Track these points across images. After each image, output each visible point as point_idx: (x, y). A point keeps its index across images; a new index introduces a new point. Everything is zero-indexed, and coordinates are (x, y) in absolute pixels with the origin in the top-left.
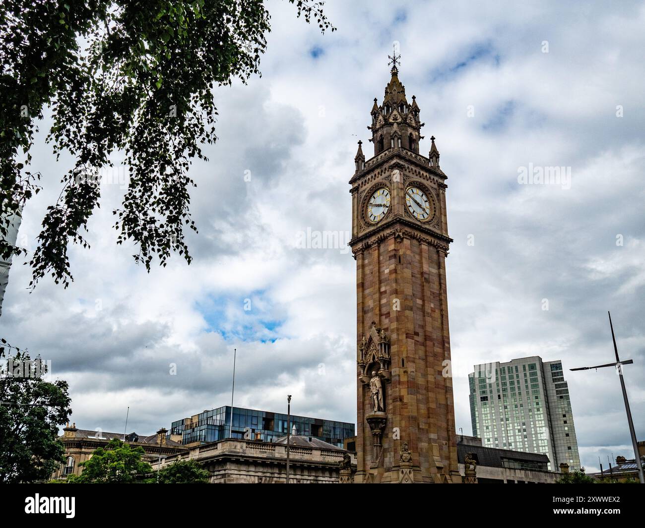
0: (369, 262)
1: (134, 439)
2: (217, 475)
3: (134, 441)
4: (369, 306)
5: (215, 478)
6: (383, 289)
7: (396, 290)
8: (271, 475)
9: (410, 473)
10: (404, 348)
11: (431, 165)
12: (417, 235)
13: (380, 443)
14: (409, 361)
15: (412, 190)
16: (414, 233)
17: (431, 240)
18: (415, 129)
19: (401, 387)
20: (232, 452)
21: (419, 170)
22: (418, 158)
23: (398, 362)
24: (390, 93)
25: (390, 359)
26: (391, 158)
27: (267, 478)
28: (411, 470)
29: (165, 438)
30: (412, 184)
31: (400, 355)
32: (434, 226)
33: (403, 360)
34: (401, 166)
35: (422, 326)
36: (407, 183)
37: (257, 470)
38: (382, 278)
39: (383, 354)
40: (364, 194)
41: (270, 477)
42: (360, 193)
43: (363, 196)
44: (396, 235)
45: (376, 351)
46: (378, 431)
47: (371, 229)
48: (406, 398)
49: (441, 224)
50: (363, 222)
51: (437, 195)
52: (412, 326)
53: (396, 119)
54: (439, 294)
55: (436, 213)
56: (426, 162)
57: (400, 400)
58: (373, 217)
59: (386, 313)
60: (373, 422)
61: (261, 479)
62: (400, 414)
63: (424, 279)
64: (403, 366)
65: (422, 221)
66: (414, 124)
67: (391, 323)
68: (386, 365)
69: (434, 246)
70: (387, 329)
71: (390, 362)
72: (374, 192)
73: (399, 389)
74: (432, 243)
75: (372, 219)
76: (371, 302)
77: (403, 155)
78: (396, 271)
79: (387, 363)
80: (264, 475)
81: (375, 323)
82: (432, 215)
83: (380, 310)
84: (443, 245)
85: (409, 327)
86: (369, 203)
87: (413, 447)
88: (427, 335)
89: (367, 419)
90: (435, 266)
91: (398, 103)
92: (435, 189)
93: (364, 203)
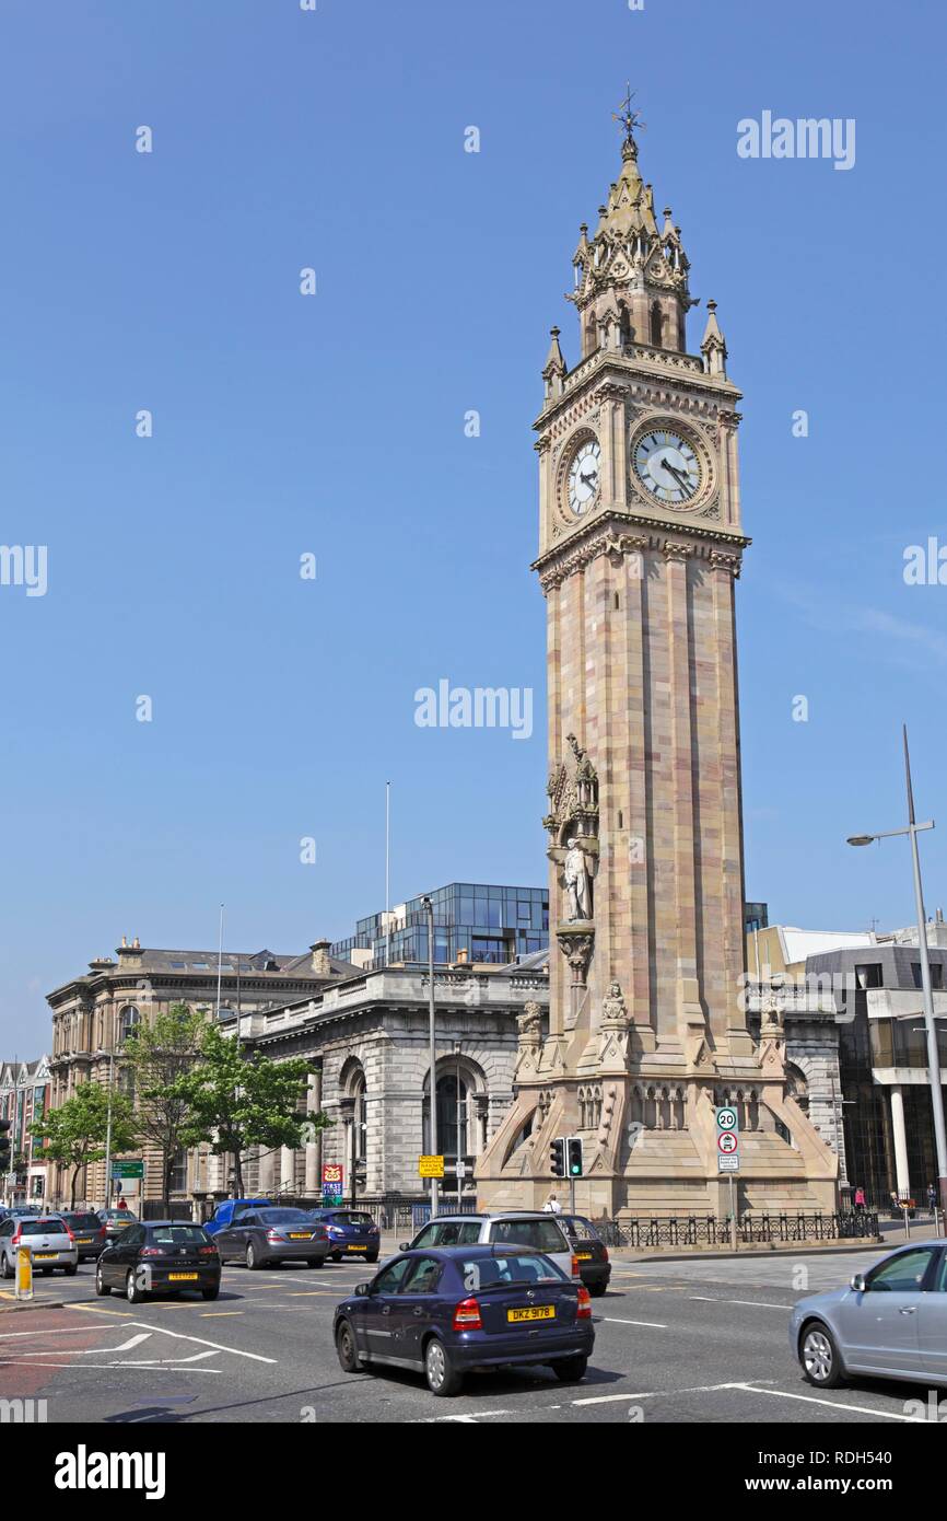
0: (569, 606)
1: (266, 964)
2: (368, 1042)
3: (268, 969)
4: (568, 701)
5: (365, 1046)
6: (589, 666)
7: (608, 667)
8: (480, 1037)
9: (620, 1038)
10: (622, 789)
11: (706, 370)
12: (658, 540)
13: (584, 980)
14: (632, 817)
15: (653, 437)
16: (651, 539)
17: (696, 547)
18: (666, 289)
19: (616, 869)
20: (391, 995)
21: (667, 391)
22: (670, 360)
23: (610, 819)
24: (615, 208)
25: (598, 813)
26: (599, 375)
27: (472, 1043)
28: (624, 1034)
29: (327, 958)
30: (650, 426)
31: (615, 805)
32: (705, 514)
33: (621, 816)
34: (617, 391)
35: (670, 739)
36: (636, 425)
37: (450, 1028)
38: (588, 641)
39: (583, 804)
40: (559, 453)
41: (479, 1041)
42: (552, 450)
43: (557, 459)
44: (608, 548)
45: (574, 796)
46: (577, 957)
47: (569, 533)
48: (626, 892)
49: (724, 506)
50: (559, 516)
51: (716, 440)
52: (640, 743)
53: (622, 273)
54: (714, 664)
55: (713, 482)
56: (692, 365)
57: (613, 897)
58: (576, 503)
59: (593, 716)
60: (566, 941)
61: (460, 1046)
62: (612, 925)
63: (675, 637)
64: (621, 826)
65: (675, 506)
66: (664, 278)
67: (599, 738)
68: (591, 825)
69: (704, 560)
70: (595, 749)
71: (597, 819)
72: (579, 448)
73: (611, 874)
74: (699, 552)
75: (576, 509)
76: (571, 691)
77: (623, 364)
78: (607, 627)
79: (592, 822)
80: (466, 1037)
81: (574, 739)
82: (703, 489)
83: (584, 711)
84: (725, 554)
85: (634, 744)
86: (570, 473)
87: (635, 987)
88: (677, 758)
89: (558, 935)
90: (707, 604)
91: (625, 234)
92: (712, 428)
93: (561, 474)
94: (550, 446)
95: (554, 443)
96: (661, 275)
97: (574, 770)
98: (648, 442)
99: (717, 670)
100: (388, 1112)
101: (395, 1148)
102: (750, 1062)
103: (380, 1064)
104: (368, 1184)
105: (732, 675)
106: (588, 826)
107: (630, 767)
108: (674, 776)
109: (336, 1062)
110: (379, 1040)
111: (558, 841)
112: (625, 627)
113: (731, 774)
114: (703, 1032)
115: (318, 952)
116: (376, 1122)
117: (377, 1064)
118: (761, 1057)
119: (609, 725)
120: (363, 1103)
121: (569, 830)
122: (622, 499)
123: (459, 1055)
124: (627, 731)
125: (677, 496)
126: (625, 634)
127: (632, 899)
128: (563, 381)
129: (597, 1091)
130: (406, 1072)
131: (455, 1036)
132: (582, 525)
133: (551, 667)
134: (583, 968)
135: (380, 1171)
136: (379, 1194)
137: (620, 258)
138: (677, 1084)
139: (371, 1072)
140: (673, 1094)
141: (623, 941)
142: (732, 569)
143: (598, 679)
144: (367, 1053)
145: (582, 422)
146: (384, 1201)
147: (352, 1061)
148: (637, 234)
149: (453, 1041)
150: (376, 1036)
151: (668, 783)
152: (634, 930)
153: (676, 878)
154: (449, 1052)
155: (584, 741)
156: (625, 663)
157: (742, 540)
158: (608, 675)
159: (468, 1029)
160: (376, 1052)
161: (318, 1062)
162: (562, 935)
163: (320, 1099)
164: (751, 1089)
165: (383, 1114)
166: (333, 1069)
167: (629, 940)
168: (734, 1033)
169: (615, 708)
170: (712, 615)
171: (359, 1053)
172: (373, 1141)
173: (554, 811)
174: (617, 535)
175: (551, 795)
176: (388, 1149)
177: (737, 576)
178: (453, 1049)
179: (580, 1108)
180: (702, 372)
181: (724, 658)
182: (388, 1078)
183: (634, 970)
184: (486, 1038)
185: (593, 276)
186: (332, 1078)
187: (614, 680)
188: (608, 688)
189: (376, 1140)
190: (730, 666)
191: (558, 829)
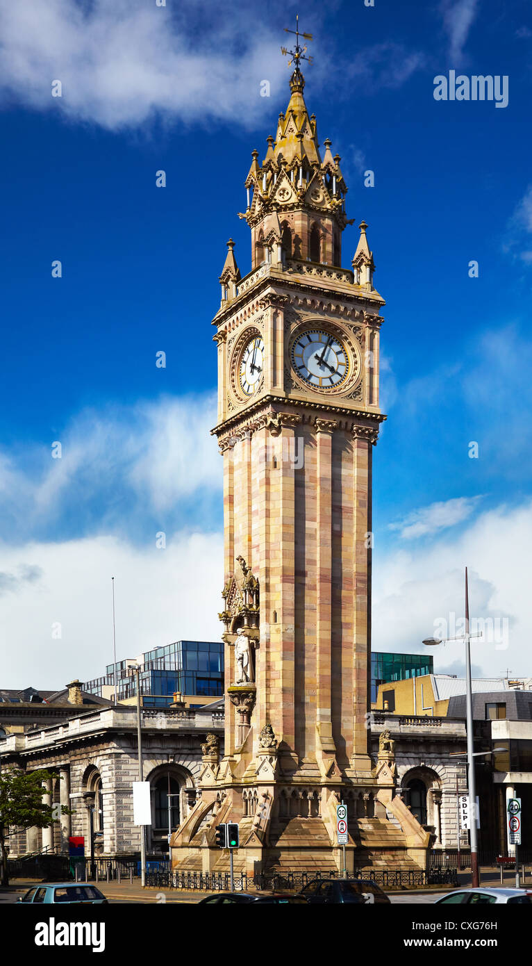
0: (240, 463)
1: (31, 697)
2: (102, 755)
3: (32, 701)
4: (239, 532)
6: (254, 508)
7: (268, 511)
8: (189, 752)
9: (271, 761)
10: (278, 596)
11: (355, 282)
12: (310, 417)
13: (249, 722)
14: (284, 615)
15: (308, 337)
16: (303, 416)
17: (341, 422)
18: (323, 212)
19: (271, 650)
20: (119, 724)
21: (321, 299)
22: (324, 273)
23: (267, 616)
24: (282, 137)
25: (259, 612)
26: (263, 286)
27: (183, 756)
28: (274, 758)
29: (79, 693)
30: (307, 328)
31: (271, 606)
32: (349, 397)
33: (275, 614)
34: (278, 299)
35: (315, 561)
36: (294, 326)
37: (166, 746)
38: (253, 490)
39: (247, 606)
40: (232, 345)
41: (188, 754)
42: (227, 342)
43: (231, 349)
44: (269, 423)
45: (242, 600)
46: (243, 707)
47: (241, 408)
48: (278, 665)
49: (366, 390)
50: (233, 395)
51: (361, 339)
52: (291, 564)
53: (286, 197)
54: (352, 508)
55: (357, 372)
56: (344, 277)
57: (268, 668)
58: (246, 386)
59: (257, 544)
60: (236, 696)
61: (174, 758)
62: (268, 687)
63: (321, 488)
64: (276, 621)
65: (325, 390)
66: (323, 202)
67: (260, 560)
68: (254, 620)
69: (348, 431)
70: (258, 568)
71: (258, 615)
72: (248, 343)
73: (268, 653)
74: (343, 426)
75: (246, 390)
76: (241, 526)
77: (283, 277)
78: (268, 482)
79: (254, 618)
80: (178, 752)
81: (242, 559)
82: (349, 377)
83: (250, 540)
84: (364, 427)
85: (286, 565)
86: (242, 361)
87: (284, 727)
88: (320, 575)
89: (229, 692)
90: (349, 464)
91: (289, 163)
92: (357, 329)
93: (234, 362)
94: (225, 339)
95: (229, 336)
96: (320, 200)
97: (241, 580)
98: (304, 340)
99: (355, 513)
100: (118, 802)
101: (125, 825)
102: (368, 775)
103: (112, 770)
104: (105, 848)
105: (366, 517)
106: (252, 620)
107: (284, 581)
108: (318, 587)
109: (80, 768)
110: (110, 755)
111: (230, 629)
112: (281, 482)
113: (364, 586)
114: (334, 755)
115: (73, 689)
116: (110, 808)
117: (110, 770)
118: (377, 772)
119: (267, 552)
120: (101, 796)
121: (238, 623)
122: (280, 385)
123: (173, 764)
124: (281, 556)
125: (327, 383)
126: (281, 486)
127: (283, 670)
128: (237, 286)
129: (255, 792)
130: (132, 775)
131: (170, 751)
132: (249, 404)
133: (226, 507)
134: (248, 714)
135: (114, 840)
136: (113, 854)
137: (285, 184)
138: (314, 789)
139: (107, 775)
140: (310, 795)
141: (276, 697)
142: (370, 439)
143: (261, 519)
144: (103, 763)
145: (250, 322)
146: (117, 859)
147: (91, 768)
148: (299, 163)
149: (168, 754)
150: (108, 751)
151: (313, 591)
152: (284, 690)
153: (318, 656)
154: (165, 761)
155: (250, 561)
156: (281, 507)
157: (379, 417)
158: (268, 516)
159: (180, 746)
160: (109, 762)
161: (67, 768)
162: (233, 692)
163: (69, 792)
164: (369, 792)
165: (115, 802)
166: (78, 773)
167: (280, 697)
168: (358, 757)
169: (272, 539)
170: (353, 473)
171: (96, 762)
172: (108, 821)
173: (227, 609)
174: (276, 414)
175: (225, 598)
176: (119, 826)
177: (375, 443)
178: (168, 760)
179: (244, 803)
180: (352, 282)
181: (360, 503)
182: (117, 780)
183: (283, 716)
184: (193, 752)
185: (261, 199)
186: (78, 779)
187: (272, 520)
188: (267, 526)
189: (111, 819)
190: (365, 510)
191: (230, 621)
